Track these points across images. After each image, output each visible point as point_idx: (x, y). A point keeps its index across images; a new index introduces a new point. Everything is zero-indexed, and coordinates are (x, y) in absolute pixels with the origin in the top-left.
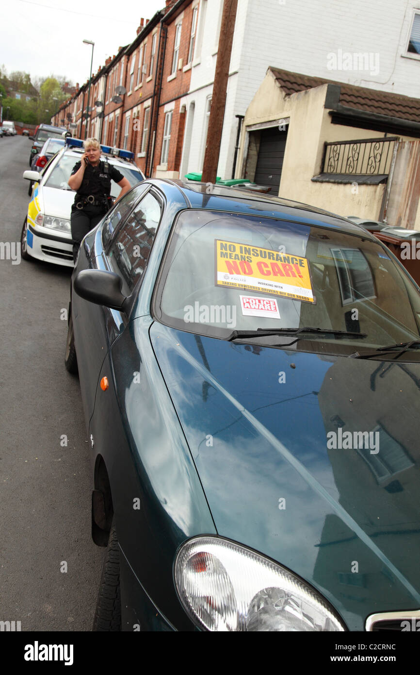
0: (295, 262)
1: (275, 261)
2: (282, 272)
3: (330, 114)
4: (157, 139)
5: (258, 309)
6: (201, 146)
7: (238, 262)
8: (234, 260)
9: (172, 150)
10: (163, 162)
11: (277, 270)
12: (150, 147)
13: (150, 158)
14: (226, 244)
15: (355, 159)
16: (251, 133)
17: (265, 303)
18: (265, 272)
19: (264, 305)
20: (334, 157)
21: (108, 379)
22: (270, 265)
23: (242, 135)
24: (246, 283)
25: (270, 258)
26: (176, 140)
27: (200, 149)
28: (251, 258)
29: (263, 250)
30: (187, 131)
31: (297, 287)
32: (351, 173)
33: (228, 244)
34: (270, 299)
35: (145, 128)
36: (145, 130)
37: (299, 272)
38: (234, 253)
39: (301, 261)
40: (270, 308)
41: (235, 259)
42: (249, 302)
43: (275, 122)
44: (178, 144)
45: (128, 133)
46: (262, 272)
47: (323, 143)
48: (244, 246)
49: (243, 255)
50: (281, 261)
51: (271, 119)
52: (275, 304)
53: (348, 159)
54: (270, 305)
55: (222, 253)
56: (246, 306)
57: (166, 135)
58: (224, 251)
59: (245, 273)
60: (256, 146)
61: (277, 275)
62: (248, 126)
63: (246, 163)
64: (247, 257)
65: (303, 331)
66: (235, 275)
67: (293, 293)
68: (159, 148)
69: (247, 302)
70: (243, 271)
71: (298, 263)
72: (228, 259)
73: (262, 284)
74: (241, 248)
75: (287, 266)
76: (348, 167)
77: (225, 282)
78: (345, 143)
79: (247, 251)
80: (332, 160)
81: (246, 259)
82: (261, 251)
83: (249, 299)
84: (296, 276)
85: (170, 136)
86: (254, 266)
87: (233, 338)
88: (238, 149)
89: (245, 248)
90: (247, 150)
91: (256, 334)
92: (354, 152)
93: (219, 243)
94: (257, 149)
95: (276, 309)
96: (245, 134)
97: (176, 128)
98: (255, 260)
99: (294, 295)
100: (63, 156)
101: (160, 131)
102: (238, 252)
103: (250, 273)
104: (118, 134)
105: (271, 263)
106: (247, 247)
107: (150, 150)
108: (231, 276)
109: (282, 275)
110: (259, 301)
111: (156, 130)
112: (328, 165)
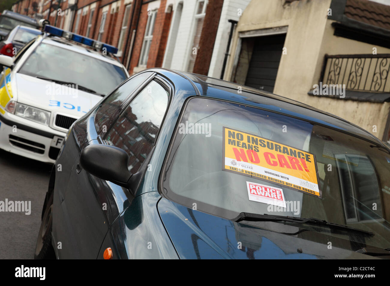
0: (301, 156)
1: (282, 154)
2: (289, 165)
3: (333, 25)
4: (137, 38)
5: (265, 196)
6: (186, 50)
7: (245, 150)
8: (241, 148)
9: (153, 52)
10: (142, 63)
11: (283, 162)
12: (128, 47)
13: (127, 59)
14: (234, 133)
15: (358, 74)
16: (244, 41)
17: (271, 192)
18: (272, 163)
19: (270, 193)
20: (334, 71)
21: (112, 249)
22: (276, 157)
23: (233, 41)
24: (253, 171)
25: (276, 150)
26: (159, 42)
27: (186, 53)
28: (258, 148)
29: (270, 142)
30: (172, 33)
31: (303, 181)
32: (353, 89)
33: (236, 132)
34: (276, 188)
35: (125, 26)
36: (124, 28)
37: (305, 167)
38: (242, 142)
39: (307, 156)
40: (277, 196)
41: (243, 147)
42: (255, 189)
43: (271, 30)
44: (160, 46)
45: (104, 29)
46: (269, 162)
47: (323, 55)
48: (251, 136)
49: (251, 144)
50: (288, 154)
51: (268, 26)
52: (281, 194)
53: (350, 74)
54: (276, 194)
55: (229, 140)
56: (252, 192)
57: (147, 35)
58: (232, 139)
59: (252, 161)
60: (248, 55)
61: (284, 167)
62: (242, 32)
63: (236, 71)
64: (255, 147)
65: (309, 222)
66: (242, 162)
67: (299, 185)
68: (139, 49)
69: (253, 189)
70: (250, 159)
71: (304, 158)
72: (236, 147)
73: (269, 173)
74: (249, 137)
75: (294, 160)
76: (350, 82)
77: (233, 168)
78: (348, 57)
79: (255, 141)
80: (332, 74)
81: (254, 149)
82: (268, 143)
83: (256, 186)
84: (302, 170)
85: (152, 36)
86: (261, 155)
87: (240, 220)
88: (228, 57)
89: (253, 138)
90: (237, 57)
91: (263, 218)
92: (357, 67)
93: (227, 131)
94: (248, 57)
95: (282, 198)
96: (237, 40)
97: (159, 29)
98: (262, 150)
99: (300, 187)
100: (41, 43)
101: (140, 30)
102: (245, 141)
103: (257, 161)
104: (92, 30)
105: (278, 155)
106: (255, 137)
107: (127, 49)
108: (238, 162)
109: (288, 167)
110: (266, 189)
111: (137, 29)
112: (328, 79)
